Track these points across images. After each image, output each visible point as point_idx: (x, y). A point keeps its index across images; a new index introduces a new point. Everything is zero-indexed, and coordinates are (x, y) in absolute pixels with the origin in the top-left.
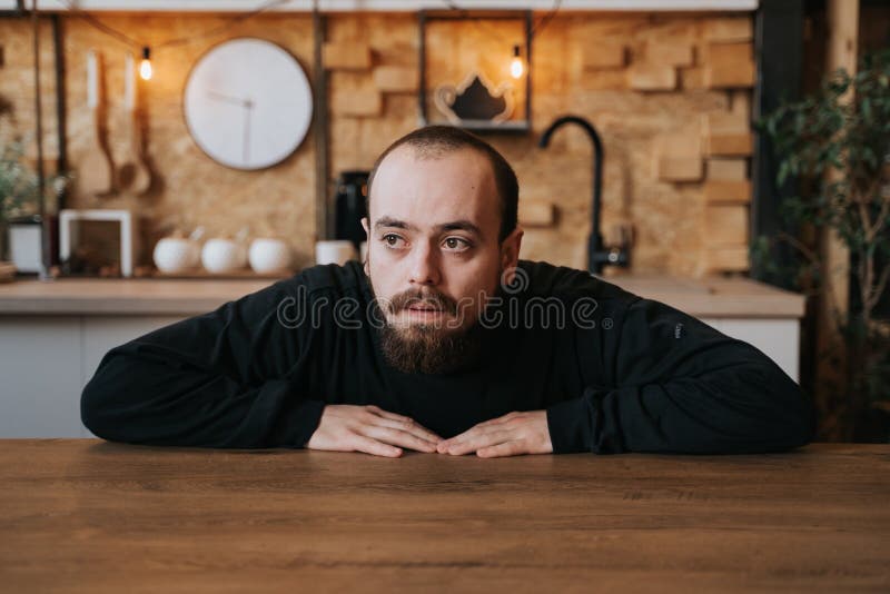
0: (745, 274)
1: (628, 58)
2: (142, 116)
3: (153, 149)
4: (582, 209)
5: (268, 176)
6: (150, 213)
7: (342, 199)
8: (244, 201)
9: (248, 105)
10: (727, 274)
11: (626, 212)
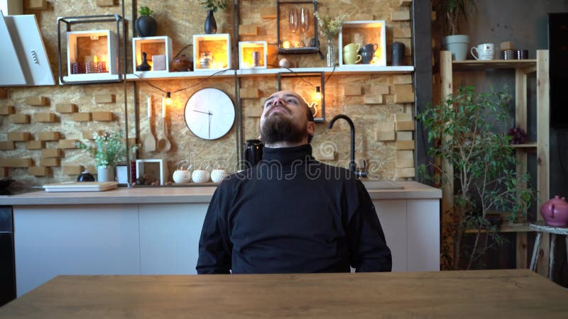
0: (413, 179)
1: (363, 92)
2: (168, 120)
3: (173, 133)
4: (347, 153)
5: (219, 142)
6: (172, 159)
7: (248, 151)
8: (209, 153)
9: (209, 114)
10: (406, 179)
11: (365, 154)
